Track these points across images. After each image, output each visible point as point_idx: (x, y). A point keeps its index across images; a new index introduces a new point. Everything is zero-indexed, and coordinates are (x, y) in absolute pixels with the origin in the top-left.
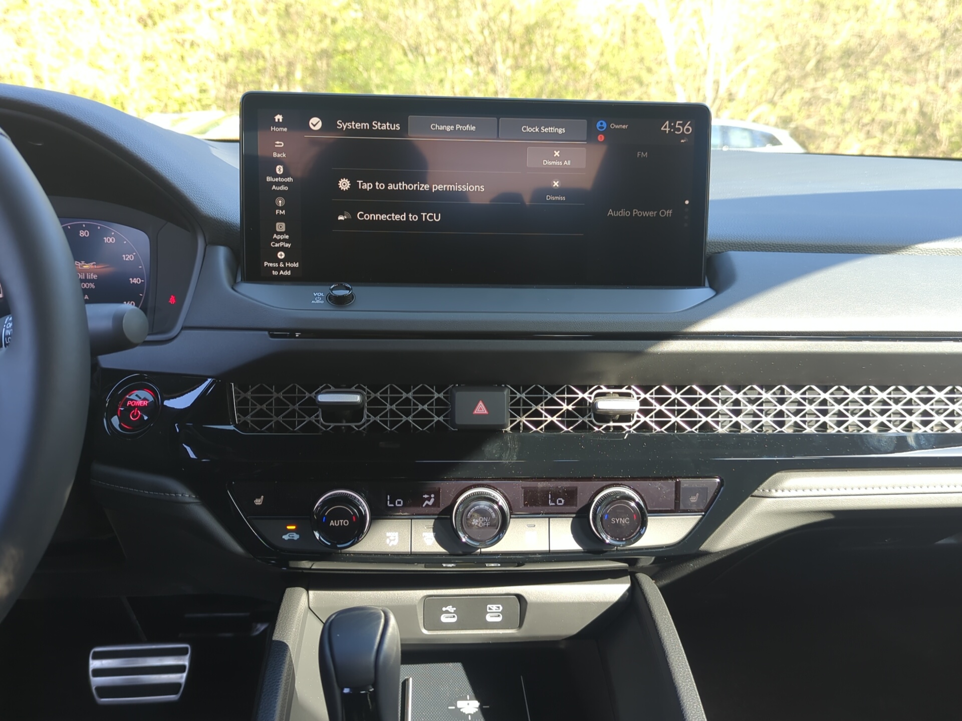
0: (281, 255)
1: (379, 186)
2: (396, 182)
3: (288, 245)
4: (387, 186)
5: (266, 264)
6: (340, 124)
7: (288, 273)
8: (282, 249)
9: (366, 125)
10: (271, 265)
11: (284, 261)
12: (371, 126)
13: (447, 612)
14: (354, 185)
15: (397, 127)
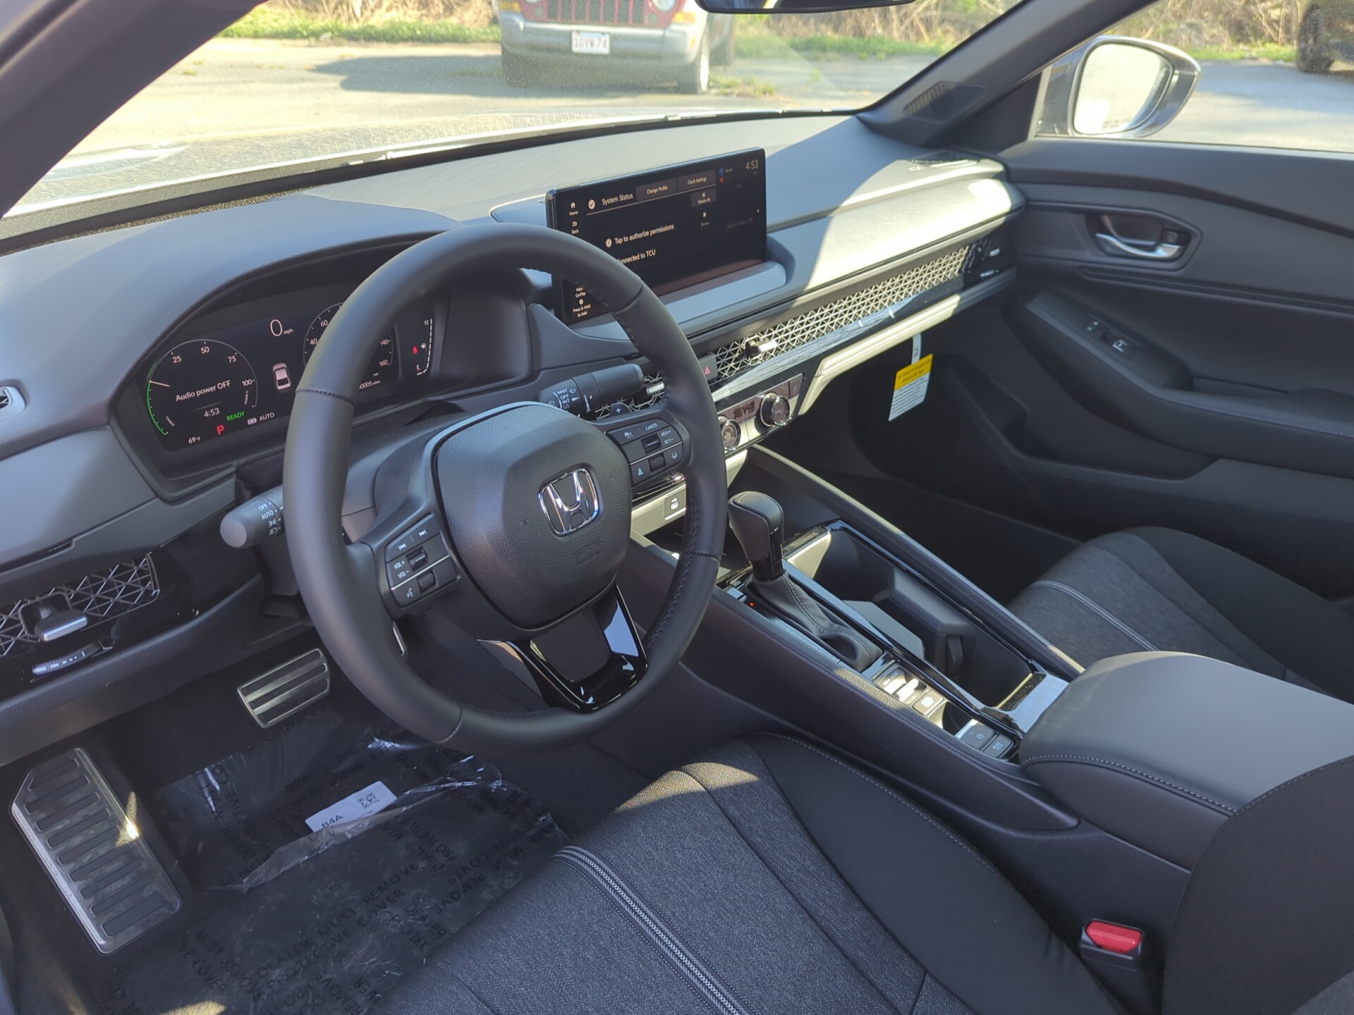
0: (581, 302)
1: (626, 239)
2: (633, 234)
3: (584, 294)
4: (629, 238)
5: (574, 310)
6: (605, 202)
7: (585, 313)
8: (582, 297)
9: (616, 199)
10: (577, 310)
11: (583, 305)
12: (619, 199)
13: (674, 502)
14: (613, 242)
15: (631, 196)
